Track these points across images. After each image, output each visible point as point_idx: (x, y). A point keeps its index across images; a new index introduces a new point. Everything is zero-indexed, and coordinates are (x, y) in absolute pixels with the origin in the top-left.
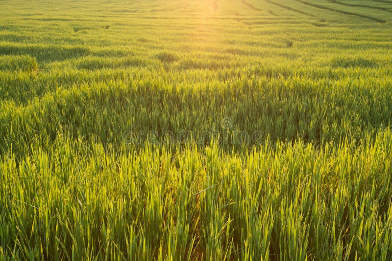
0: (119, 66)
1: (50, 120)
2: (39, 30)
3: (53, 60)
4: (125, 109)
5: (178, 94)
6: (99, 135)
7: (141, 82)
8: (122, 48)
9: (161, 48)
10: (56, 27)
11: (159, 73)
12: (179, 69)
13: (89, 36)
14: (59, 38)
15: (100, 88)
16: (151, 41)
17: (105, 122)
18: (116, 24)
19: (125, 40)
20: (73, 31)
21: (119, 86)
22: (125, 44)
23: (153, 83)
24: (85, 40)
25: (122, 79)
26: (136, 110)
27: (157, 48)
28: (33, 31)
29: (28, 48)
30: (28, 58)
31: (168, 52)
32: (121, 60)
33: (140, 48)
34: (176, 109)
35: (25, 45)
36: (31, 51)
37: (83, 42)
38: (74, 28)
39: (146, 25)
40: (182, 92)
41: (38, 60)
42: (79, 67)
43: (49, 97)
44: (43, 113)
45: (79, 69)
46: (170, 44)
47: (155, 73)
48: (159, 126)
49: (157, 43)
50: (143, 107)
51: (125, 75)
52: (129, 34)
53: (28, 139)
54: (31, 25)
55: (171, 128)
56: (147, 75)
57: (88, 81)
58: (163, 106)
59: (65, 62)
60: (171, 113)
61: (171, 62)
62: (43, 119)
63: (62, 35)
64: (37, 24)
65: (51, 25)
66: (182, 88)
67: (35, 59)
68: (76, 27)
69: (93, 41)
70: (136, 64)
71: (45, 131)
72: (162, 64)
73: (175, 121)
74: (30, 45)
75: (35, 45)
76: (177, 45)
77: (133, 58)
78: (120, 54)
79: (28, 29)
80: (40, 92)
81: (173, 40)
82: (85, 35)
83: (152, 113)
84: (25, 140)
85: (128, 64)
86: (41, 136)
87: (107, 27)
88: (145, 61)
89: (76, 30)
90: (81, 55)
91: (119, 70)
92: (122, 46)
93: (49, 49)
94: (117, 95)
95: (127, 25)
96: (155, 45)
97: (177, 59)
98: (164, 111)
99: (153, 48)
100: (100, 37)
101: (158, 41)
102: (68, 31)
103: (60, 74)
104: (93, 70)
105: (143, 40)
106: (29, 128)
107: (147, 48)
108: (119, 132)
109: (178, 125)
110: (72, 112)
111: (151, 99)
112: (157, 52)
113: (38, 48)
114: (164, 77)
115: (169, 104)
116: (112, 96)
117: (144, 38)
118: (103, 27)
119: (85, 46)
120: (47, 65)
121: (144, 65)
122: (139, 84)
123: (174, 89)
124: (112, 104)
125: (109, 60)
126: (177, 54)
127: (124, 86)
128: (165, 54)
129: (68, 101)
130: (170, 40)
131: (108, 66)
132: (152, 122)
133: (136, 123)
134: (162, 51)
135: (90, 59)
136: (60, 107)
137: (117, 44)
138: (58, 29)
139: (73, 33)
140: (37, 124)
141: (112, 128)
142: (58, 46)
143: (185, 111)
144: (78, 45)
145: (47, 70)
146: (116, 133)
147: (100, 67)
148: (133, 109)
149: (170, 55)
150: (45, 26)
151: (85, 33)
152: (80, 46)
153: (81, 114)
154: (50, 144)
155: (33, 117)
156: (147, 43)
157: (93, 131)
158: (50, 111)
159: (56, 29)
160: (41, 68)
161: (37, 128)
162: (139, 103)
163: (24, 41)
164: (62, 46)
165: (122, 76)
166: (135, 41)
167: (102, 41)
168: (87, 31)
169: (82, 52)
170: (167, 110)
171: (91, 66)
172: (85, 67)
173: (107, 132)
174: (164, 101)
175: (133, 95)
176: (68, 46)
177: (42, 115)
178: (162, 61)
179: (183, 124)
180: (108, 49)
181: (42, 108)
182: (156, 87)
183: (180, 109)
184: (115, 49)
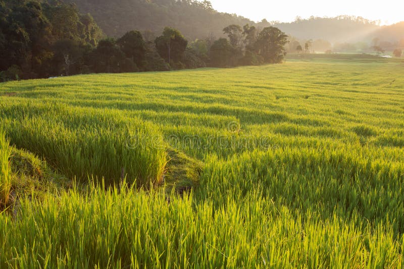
0: (313, 134)
1: (244, 177)
2: (245, 95)
3: (254, 123)
4: (314, 177)
5: (373, 171)
6: (286, 198)
7: (334, 153)
8: (319, 118)
9: (359, 122)
10: (261, 94)
11: (354, 146)
12: (376, 144)
13: (289, 104)
14: (262, 103)
15: (293, 153)
16: (349, 114)
17: (293, 187)
18: (315, 95)
19: (322, 110)
20: (275, 98)
21: (312, 154)
22: (321, 115)
23: (347, 156)
24: (285, 107)
25: (316, 148)
26: (326, 181)
27: (354, 121)
28: (240, 96)
29: (234, 110)
30: (233, 118)
31: (366, 126)
32: (316, 129)
33: (337, 120)
34: (369, 186)
35: (232, 108)
36: (237, 113)
37: (282, 110)
38: (276, 96)
39: (346, 98)
40: (378, 168)
41: (241, 122)
42: (276, 132)
43: (246, 155)
44: (239, 169)
45: (276, 133)
46: (369, 119)
47: (349, 146)
48: (348, 200)
49: (355, 116)
50: (334, 178)
51: (318, 144)
52: (327, 105)
53: (223, 191)
54: (240, 91)
55: (360, 204)
56: (342, 147)
57: (283, 146)
58: (354, 180)
59: (263, 126)
60: (362, 189)
61: (368, 137)
62: (238, 174)
63: (265, 102)
64: (245, 90)
65: (257, 91)
66: (378, 165)
67: (239, 120)
68: (278, 95)
69: (291, 109)
70: (331, 134)
71: (238, 186)
72: (358, 138)
73: (367, 198)
74: (237, 108)
75: (240, 108)
76: (376, 120)
77: (328, 129)
78: (316, 123)
79: (237, 94)
80: (239, 151)
81: (373, 115)
82: (284, 103)
83: (342, 186)
84: (221, 191)
85: (323, 134)
86: (234, 189)
87: (307, 97)
88: (340, 132)
89: (277, 98)
90: (279, 121)
91: (313, 139)
92: (319, 116)
93: (252, 113)
94: (309, 163)
95: (326, 96)
96: (353, 118)
97: (375, 135)
98: (355, 186)
99: (351, 120)
100: (299, 106)
101: (356, 114)
102: (271, 98)
103: (258, 135)
104: (288, 135)
105: (340, 112)
106: (225, 181)
107: (344, 120)
108: (306, 198)
109: (369, 202)
110: (264, 172)
111: (342, 172)
112: (354, 125)
113: (243, 111)
114: (358, 151)
115: (361, 179)
116: (304, 163)
117: (342, 110)
118: (303, 97)
119: (284, 113)
120: (248, 127)
121: (339, 137)
122: (332, 155)
123: (369, 164)
124: (302, 171)
125: (304, 128)
126: (376, 129)
127: (316, 155)
128: (362, 128)
129: (262, 161)
130: (369, 114)
131: (303, 133)
132: (341, 194)
133: (324, 193)
134: (359, 125)
135: (286, 125)
136: (254, 166)
137: (314, 113)
138: (262, 95)
139: (275, 100)
140: (233, 178)
141: (299, 193)
142: (260, 111)
143: (379, 189)
144: (278, 111)
145: (247, 131)
146: (303, 198)
147: (296, 133)
148: (323, 179)
149: (367, 129)
150: (251, 92)
151: (286, 101)
152: (279, 112)
153: (273, 175)
154: (241, 198)
155: (230, 171)
156: (345, 116)
157: (281, 193)
158: (245, 168)
159: (260, 96)
160: (242, 129)
161: (232, 182)
162: (329, 173)
163: (232, 104)
164: (263, 111)
165: (315, 144)
166: (332, 112)
167: (300, 110)
168: (288, 99)
169: (280, 118)
170: (359, 186)
171: (286, 132)
172: (281, 133)
173: (294, 197)
174: (357, 175)
175: (325, 165)
176: (268, 111)
177: (238, 171)
178: (358, 134)
179: (375, 202)
180: (305, 117)
181: (239, 165)
182: (349, 160)
183: (373, 186)
184: (312, 118)
